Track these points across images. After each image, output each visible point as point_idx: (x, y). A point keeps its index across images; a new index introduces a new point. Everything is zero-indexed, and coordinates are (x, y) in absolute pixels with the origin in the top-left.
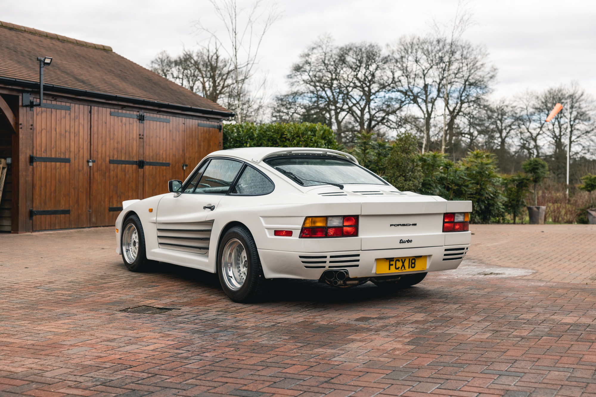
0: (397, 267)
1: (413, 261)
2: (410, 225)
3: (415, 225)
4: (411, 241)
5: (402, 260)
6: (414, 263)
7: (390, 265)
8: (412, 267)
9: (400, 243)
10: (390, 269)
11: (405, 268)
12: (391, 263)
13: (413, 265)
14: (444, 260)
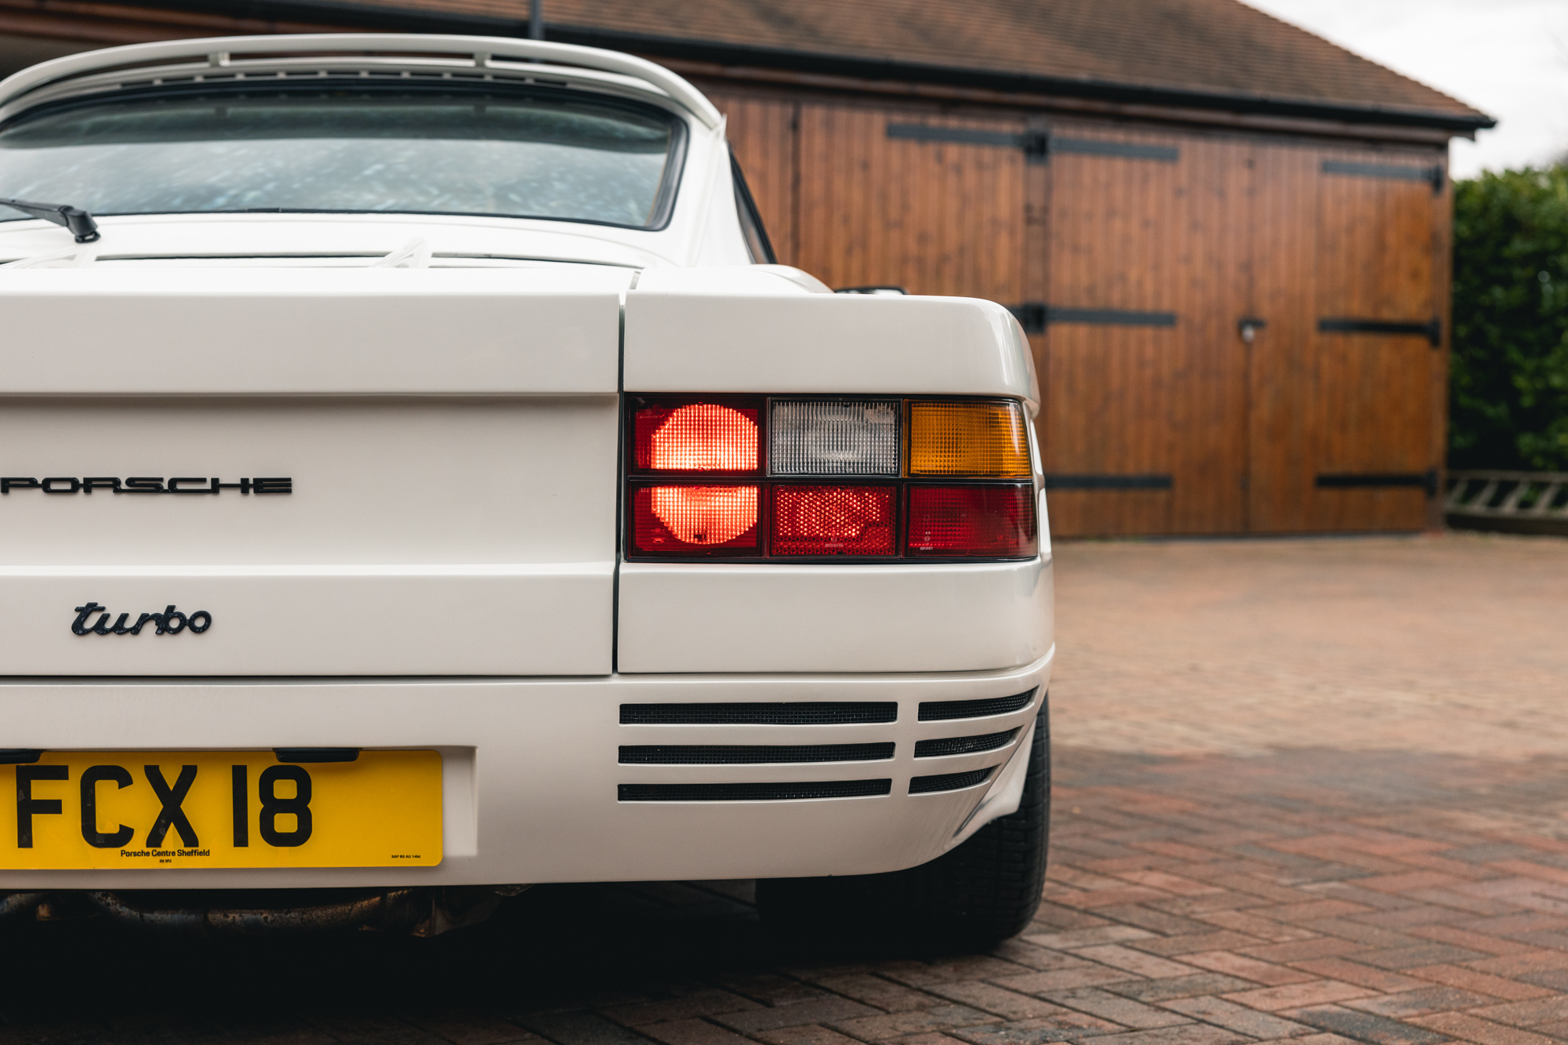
0: (106, 825)
1: (285, 790)
2: (216, 487)
3: (280, 486)
4: (199, 623)
5: (154, 776)
6: (300, 806)
7: (27, 809)
8: (276, 839)
9: (78, 628)
10: (25, 839)
11: (190, 838)
12: (41, 790)
13: (286, 823)
14: (628, 792)
